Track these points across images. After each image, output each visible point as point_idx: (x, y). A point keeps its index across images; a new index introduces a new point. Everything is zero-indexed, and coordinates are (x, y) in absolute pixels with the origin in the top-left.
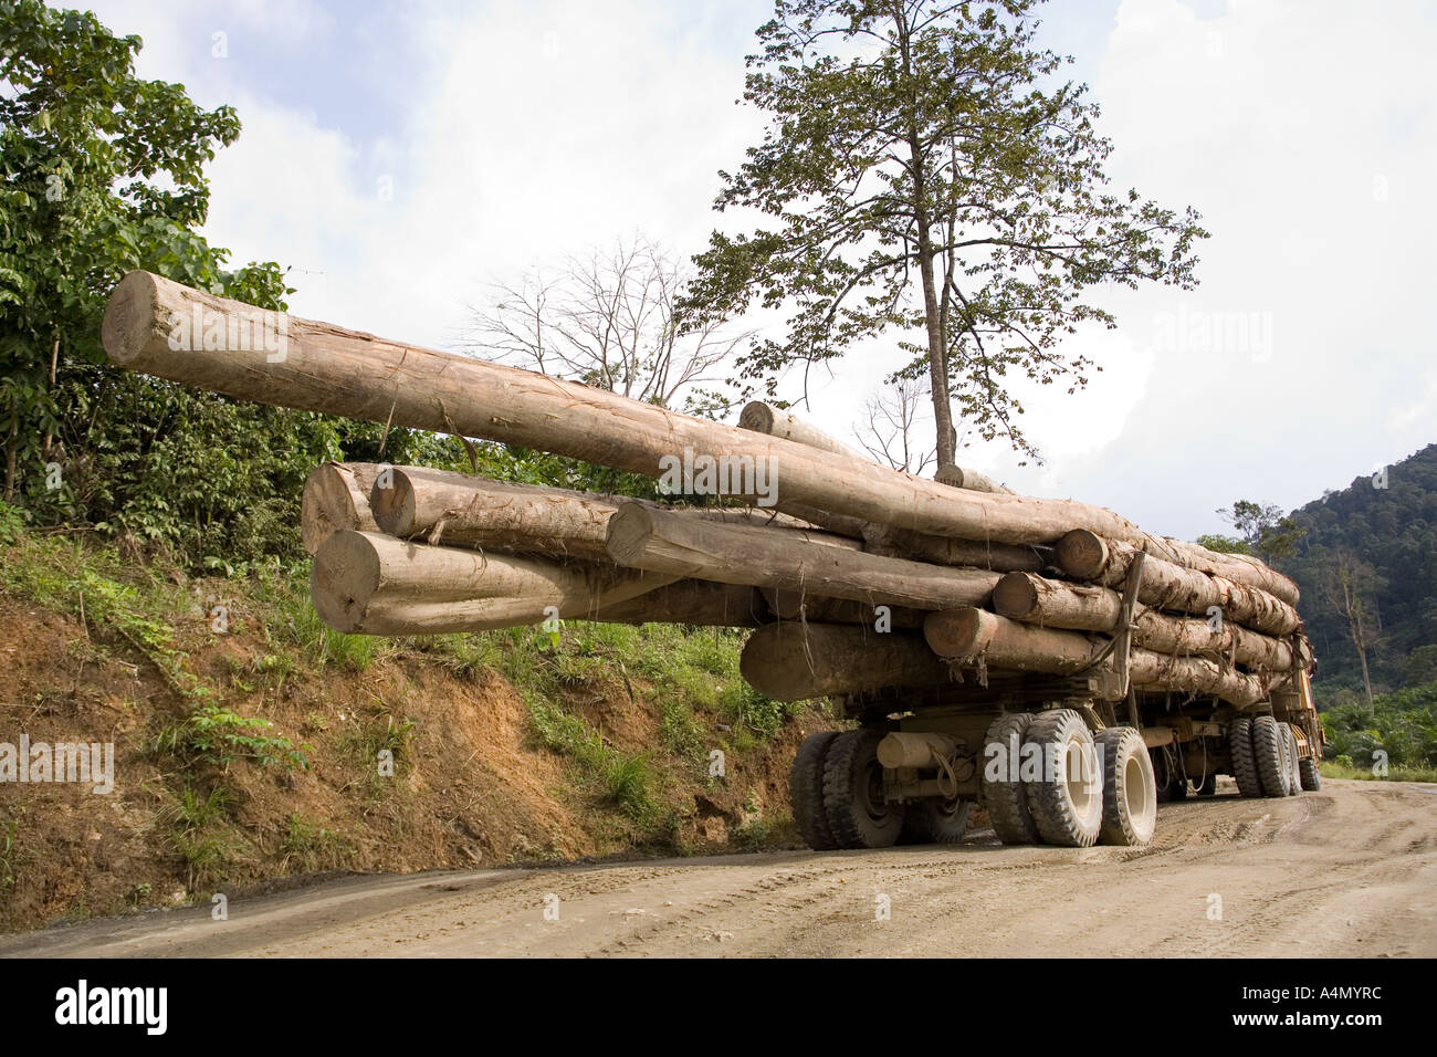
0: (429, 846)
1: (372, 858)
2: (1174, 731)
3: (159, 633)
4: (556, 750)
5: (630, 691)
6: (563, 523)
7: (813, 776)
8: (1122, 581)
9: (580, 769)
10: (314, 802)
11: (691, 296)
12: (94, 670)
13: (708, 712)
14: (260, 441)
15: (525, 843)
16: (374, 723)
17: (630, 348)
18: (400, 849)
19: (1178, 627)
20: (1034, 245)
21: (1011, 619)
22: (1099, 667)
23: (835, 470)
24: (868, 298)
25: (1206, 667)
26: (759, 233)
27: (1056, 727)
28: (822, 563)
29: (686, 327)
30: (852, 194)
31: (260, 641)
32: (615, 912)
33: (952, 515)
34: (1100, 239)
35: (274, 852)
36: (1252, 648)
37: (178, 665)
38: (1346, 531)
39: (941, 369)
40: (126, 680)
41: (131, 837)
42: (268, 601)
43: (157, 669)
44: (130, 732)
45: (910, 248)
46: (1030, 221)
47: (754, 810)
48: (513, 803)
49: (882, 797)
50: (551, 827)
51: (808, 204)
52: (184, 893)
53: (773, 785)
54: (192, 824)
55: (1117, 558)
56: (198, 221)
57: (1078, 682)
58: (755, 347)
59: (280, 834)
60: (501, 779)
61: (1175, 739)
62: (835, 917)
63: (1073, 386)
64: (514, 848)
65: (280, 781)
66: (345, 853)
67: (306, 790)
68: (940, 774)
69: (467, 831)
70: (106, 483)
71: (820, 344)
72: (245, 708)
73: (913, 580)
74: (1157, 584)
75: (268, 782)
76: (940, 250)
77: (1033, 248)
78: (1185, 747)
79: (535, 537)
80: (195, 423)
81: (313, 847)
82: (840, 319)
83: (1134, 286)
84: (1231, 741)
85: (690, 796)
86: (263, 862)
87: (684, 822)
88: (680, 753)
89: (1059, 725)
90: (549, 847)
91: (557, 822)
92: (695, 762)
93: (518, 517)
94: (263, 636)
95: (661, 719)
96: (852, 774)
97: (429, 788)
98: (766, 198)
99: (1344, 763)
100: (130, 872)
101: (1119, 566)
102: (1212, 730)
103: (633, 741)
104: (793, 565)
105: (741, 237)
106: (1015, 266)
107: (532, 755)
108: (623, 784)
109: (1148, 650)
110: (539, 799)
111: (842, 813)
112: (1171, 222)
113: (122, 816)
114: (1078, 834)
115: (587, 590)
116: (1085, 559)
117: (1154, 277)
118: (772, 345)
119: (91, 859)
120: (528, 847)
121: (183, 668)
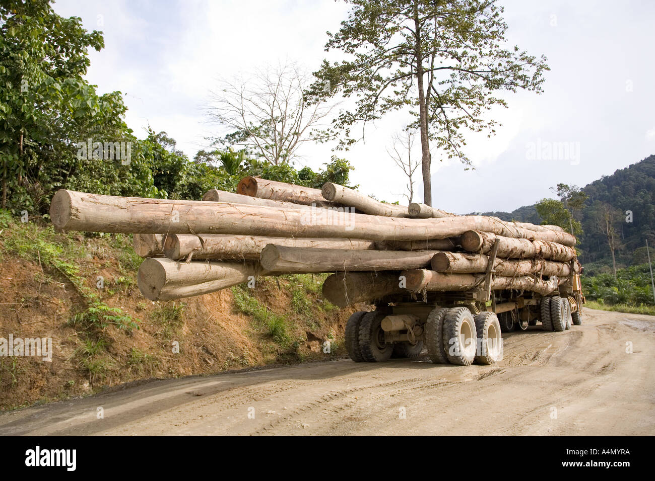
0: (191, 358)
1: (167, 365)
2: (516, 304)
3: (72, 268)
4: (246, 313)
5: (279, 285)
6: (243, 248)
7: (354, 332)
8: (489, 251)
9: (256, 322)
10: (142, 341)
11: (312, 90)
12: (46, 287)
13: (313, 294)
14: (115, 175)
15: (232, 356)
16: (167, 305)
17: (284, 110)
18: (179, 361)
19: (516, 266)
20: (470, 70)
21: (438, 272)
22: (478, 288)
23: (359, 223)
24: (395, 92)
25: (529, 280)
26: (344, 62)
27: (457, 316)
28: (354, 259)
29: (309, 104)
30: (387, 43)
31: (117, 270)
32: (263, 412)
33: (412, 233)
34: (501, 68)
35: (125, 364)
36: (551, 269)
37: (82, 283)
38: (611, 194)
39: (425, 127)
40: (60, 291)
41: (65, 360)
42: (120, 248)
43: (73, 284)
44: (62, 314)
45: (413, 69)
46: (468, 59)
47: (332, 338)
48: (227, 338)
49: (384, 340)
50: (244, 348)
51: (366, 49)
52: (88, 384)
53: (341, 326)
54: (90, 354)
55: (487, 243)
56: (83, 73)
57: (469, 294)
58: (341, 114)
59: (127, 356)
60: (222, 328)
61: (516, 307)
62: (350, 419)
63: (489, 134)
64: (228, 358)
65: (127, 333)
66: (155, 364)
67: (138, 336)
68: (408, 332)
69: (207, 351)
70: (47, 196)
71: (370, 113)
72: (111, 301)
73: (395, 260)
74: (506, 250)
75: (122, 333)
76: (427, 71)
77: (469, 72)
78: (520, 310)
79: (231, 254)
80: (85, 166)
81: (141, 362)
82: (381, 102)
83: (515, 91)
84: (541, 307)
85: (304, 333)
86: (121, 369)
87: (301, 343)
88: (300, 313)
89: (458, 315)
90: (242, 357)
91: (246, 346)
92: (307, 316)
93: (224, 247)
94: (118, 268)
95: (292, 298)
96: (371, 331)
97: (191, 333)
98: (347, 45)
99: (600, 302)
100: (65, 376)
101: (488, 245)
102: (533, 302)
103: (280, 308)
104: (340, 262)
105: (336, 64)
106: (461, 81)
107: (235, 316)
108: (275, 329)
109: (502, 276)
110: (238, 336)
111: (366, 348)
112: (533, 62)
113: (61, 351)
114: (465, 361)
115: (254, 272)
116: (472, 244)
117: (524, 87)
118: (349, 113)
119: (49, 370)
120: (234, 357)
121: (84, 284)
